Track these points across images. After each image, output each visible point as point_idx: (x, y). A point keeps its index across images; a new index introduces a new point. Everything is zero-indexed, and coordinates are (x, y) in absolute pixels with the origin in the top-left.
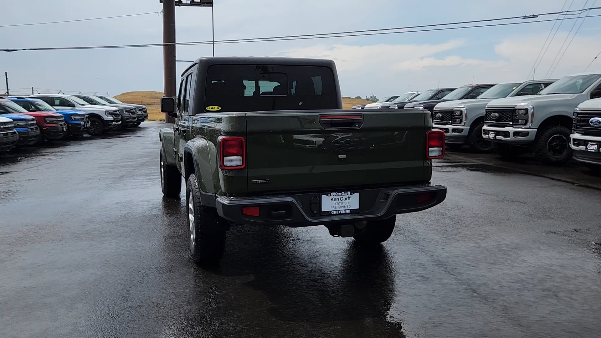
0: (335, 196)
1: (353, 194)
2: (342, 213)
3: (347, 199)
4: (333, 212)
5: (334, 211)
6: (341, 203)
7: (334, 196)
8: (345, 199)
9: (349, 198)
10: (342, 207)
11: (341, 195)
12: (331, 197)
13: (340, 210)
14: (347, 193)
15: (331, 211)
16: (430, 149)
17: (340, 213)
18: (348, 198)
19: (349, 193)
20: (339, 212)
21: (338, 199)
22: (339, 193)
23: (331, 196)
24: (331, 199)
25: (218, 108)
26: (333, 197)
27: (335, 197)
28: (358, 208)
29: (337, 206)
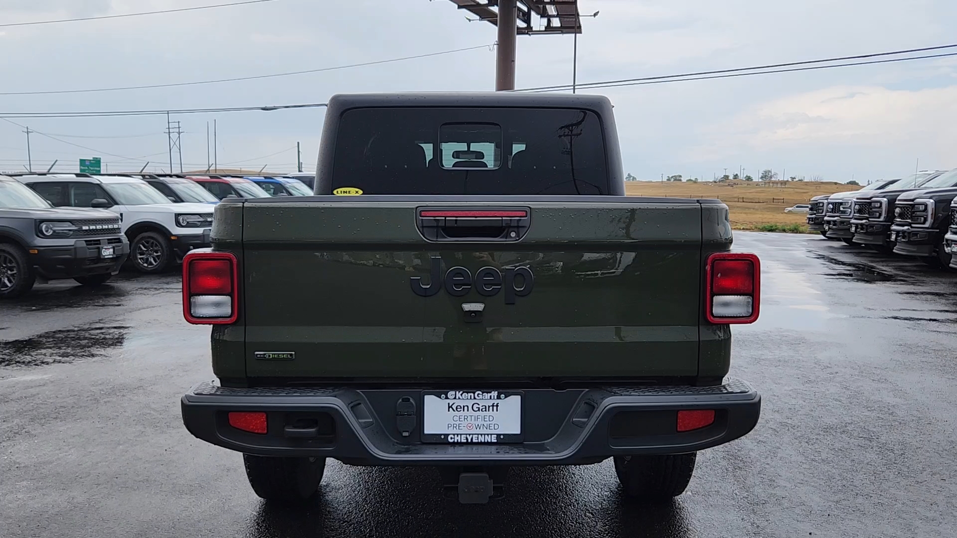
0: (459, 398)
1: (506, 397)
2: (474, 441)
3: (491, 408)
4: (451, 438)
5: (454, 435)
6: (473, 418)
7: (455, 398)
8: (486, 408)
9: (495, 408)
10: (478, 427)
11: (475, 398)
12: (448, 401)
13: (470, 435)
14: (489, 395)
15: (447, 435)
16: (717, 299)
17: (469, 441)
18: (493, 406)
19: (495, 394)
20: (467, 439)
21: (466, 408)
22: (469, 394)
23: (447, 398)
24: (449, 407)
25: (357, 192)
26: (455, 401)
27: (458, 403)
28: (518, 432)
29: (464, 423)
